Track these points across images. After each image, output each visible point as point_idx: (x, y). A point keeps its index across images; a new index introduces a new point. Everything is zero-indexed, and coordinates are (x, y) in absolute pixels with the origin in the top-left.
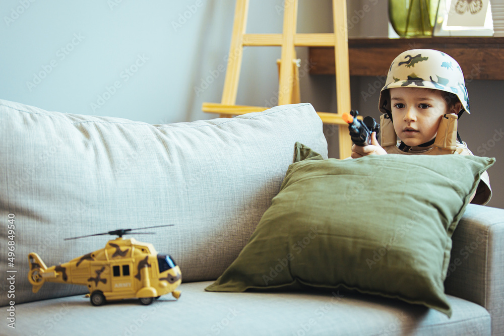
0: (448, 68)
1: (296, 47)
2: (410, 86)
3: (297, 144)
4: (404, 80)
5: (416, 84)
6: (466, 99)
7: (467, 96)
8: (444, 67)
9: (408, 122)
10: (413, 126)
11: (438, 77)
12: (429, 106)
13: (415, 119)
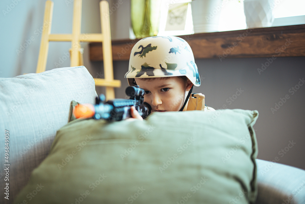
0: (175, 53)
1: (81, 42)
2: (142, 77)
3: (73, 102)
4: (138, 70)
5: (147, 74)
6: (195, 74)
7: (196, 72)
8: (172, 53)
9: (156, 106)
10: (160, 108)
11: (167, 64)
12: (170, 88)
13: (161, 103)
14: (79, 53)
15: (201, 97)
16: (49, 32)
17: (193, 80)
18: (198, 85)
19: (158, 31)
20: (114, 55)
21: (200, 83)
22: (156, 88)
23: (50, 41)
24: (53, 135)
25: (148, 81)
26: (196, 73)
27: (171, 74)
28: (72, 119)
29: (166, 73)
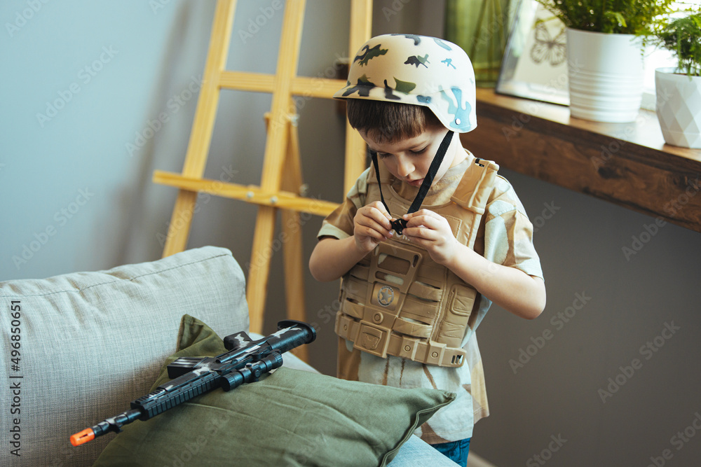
0: (417, 66)
2: (350, 96)
3: (185, 318)
4: (352, 85)
5: (359, 93)
8: (410, 64)
10: (413, 177)
11: (397, 81)
13: (413, 169)
14: (289, 125)
15: (492, 168)
16: (222, 67)
27: (398, 98)
29: (390, 96)
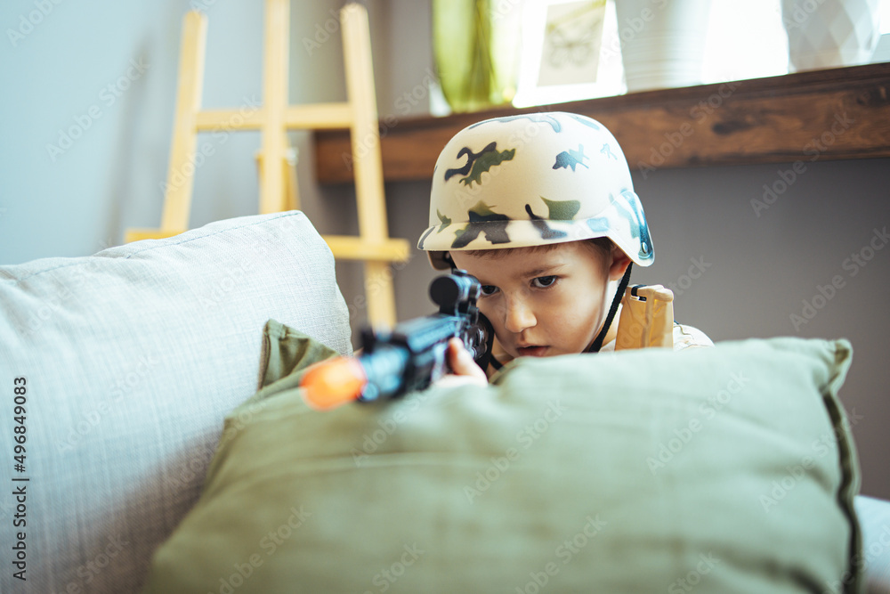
0: (573, 169)
1: (290, 130)
2: (472, 246)
3: (271, 326)
4: (460, 225)
5: (488, 238)
6: (638, 229)
7: (639, 220)
8: (562, 168)
9: (518, 333)
10: (532, 339)
11: (548, 202)
12: (558, 277)
13: (533, 322)
14: (285, 163)
16: (197, 104)
17: (631, 246)
18: (648, 263)
19: (516, 87)
20: (387, 164)
21: (651, 256)
22: (516, 277)
23: (199, 130)
24: (215, 430)
25: (492, 258)
26: (640, 223)
27: (561, 234)
28: (268, 377)
29: (547, 233)
